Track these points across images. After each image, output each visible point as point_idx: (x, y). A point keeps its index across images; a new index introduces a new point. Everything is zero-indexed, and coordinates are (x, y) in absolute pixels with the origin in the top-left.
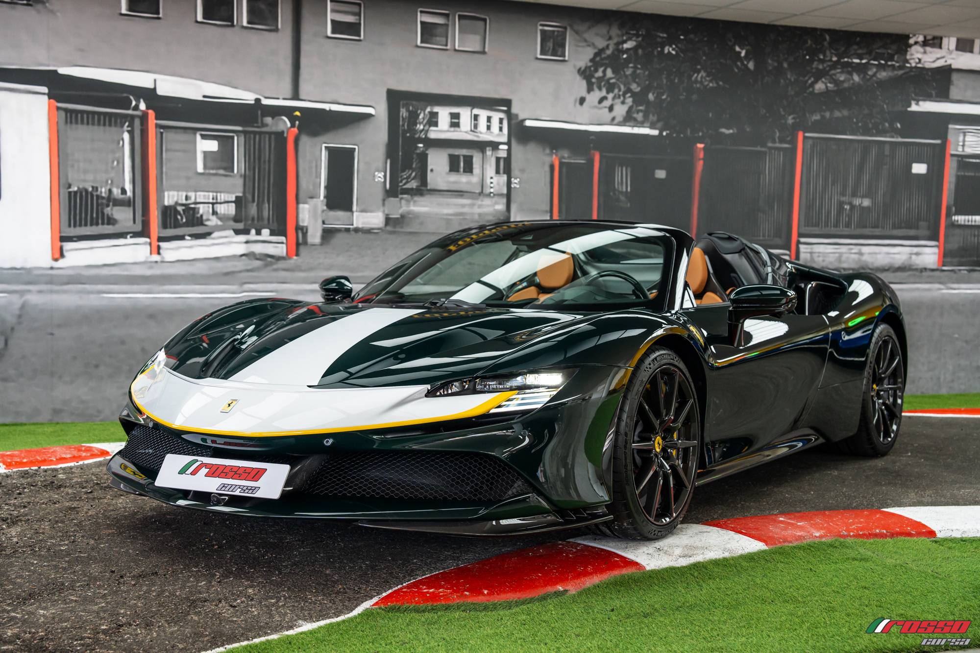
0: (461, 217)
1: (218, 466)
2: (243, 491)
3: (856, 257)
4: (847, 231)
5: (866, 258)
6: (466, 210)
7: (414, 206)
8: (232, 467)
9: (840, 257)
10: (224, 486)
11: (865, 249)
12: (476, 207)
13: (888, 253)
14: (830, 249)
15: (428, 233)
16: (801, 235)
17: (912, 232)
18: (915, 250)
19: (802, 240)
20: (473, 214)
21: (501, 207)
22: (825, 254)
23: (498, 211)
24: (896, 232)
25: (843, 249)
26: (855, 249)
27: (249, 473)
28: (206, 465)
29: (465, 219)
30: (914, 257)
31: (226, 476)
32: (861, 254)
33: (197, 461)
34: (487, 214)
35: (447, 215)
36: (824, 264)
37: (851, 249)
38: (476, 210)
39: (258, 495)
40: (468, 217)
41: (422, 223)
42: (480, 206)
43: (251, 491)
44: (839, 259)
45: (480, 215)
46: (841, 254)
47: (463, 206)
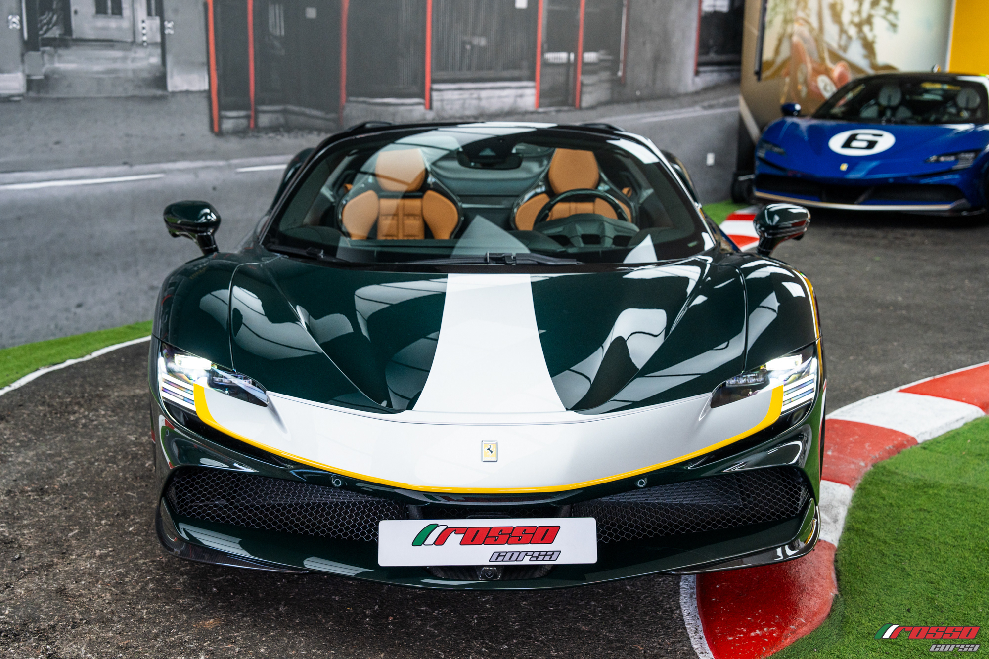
0: (114, 75)
1: (477, 530)
2: (535, 559)
3: (475, 102)
4: (469, 75)
5: (484, 103)
6: (118, 65)
7: (60, 62)
8: (501, 529)
9: (464, 104)
10: (499, 555)
11: (484, 94)
12: (129, 61)
13: (500, 97)
14: (455, 95)
15: (78, 98)
16: (434, 81)
17: (516, 73)
18: (520, 92)
19: (436, 86)
20: (126, 70)
21: (155, 60)
22: (452, 101)
23: (151, 65)
24: (506, 74)
25: (466, 95)
26: (475, 94)
27: (534, 534)
28: (457, 531)
29: (118, 78)
30: (519, 100)
31: (496, 542)
32: (479, 99)
33: (437, 526)
34: (142, 70)
35: (98, 72)
36: (451, 113)
37: (472, 94)
38: (130, 65)
39: (561, 560)
40: (121, 75)
41: (70, 86)
42: (134, 60)
43: (547, 558)
44: (463, 107)
45: (134, 71)
46: (464, 100)
47: (115, 60)
